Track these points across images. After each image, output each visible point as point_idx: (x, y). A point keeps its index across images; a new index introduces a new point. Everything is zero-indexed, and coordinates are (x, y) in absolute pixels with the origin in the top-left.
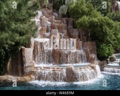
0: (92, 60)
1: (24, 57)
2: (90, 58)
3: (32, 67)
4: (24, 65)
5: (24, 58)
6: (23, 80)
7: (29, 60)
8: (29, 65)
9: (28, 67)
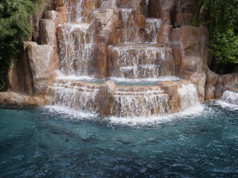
0: (187, 72)
1: (32, 62)
2: (183, 66)
3: (48, 80)
4: (34, 77)
5: (32, 64)
6: (32, 102)
7: (43, 68)
8: (42, 76)
9: (41, 79)
